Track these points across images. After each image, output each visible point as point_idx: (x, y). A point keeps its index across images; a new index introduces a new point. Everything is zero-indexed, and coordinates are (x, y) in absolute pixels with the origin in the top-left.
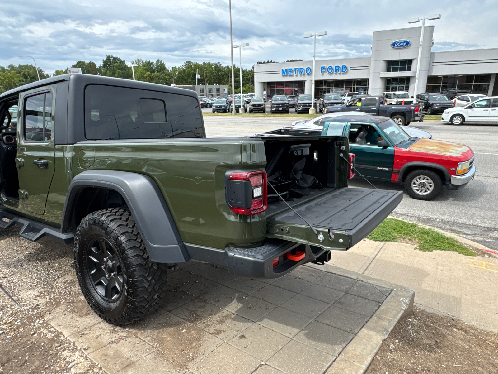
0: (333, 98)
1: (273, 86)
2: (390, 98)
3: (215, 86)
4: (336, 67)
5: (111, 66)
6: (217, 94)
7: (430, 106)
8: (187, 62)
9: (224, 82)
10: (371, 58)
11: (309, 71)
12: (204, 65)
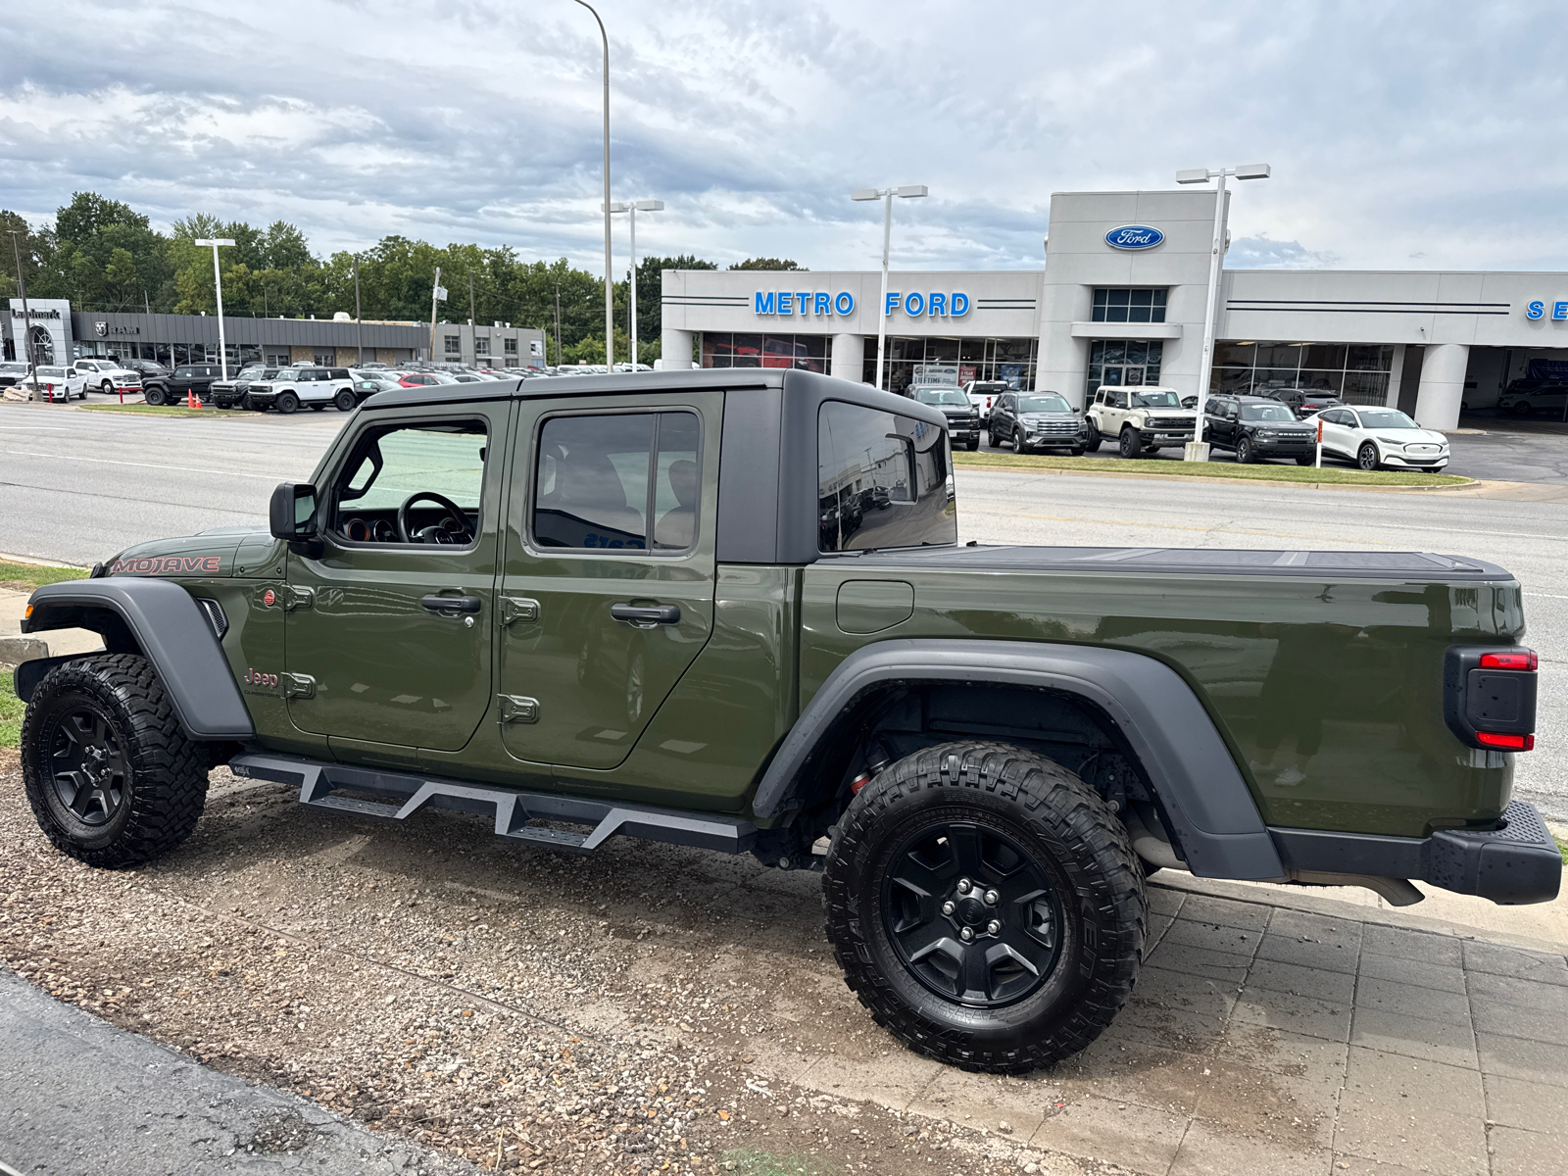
0: (941, 400)
1: (727, 346)
2: (1124, 407)
3: (501, 331)
4: (932, 296)
5: (90, 235)
6: (507, 360)
7: (1245, 436)
8: (389, 239)
9: (527, 317)
10: (1043, 273)
11: (846, 305)
12: (453, 253)
